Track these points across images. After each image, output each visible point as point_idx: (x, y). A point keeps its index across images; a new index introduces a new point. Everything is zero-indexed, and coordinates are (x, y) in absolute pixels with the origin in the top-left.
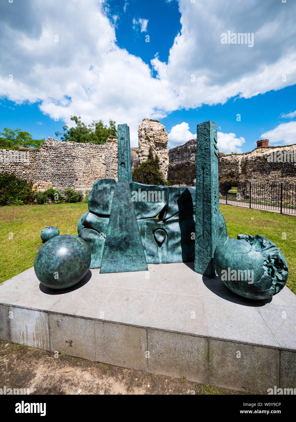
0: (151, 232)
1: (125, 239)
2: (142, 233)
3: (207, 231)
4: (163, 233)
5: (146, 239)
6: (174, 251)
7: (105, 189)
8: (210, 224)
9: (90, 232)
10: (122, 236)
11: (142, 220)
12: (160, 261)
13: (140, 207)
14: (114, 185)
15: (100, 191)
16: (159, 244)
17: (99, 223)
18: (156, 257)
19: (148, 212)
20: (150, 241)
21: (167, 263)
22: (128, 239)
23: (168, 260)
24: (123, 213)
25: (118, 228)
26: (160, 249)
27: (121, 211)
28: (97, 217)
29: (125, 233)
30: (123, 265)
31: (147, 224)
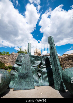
0: (36, 72)
1: (26, 73)
2: (33, 72)
3: (57, 68)
4: (41, 72)
5: (34, 75)
6: (45, 80)
7: (22, 56)
8: (57, 65)
9: (14, 71)
10: (25, 73)
11: (33, 67)
12: (40, 85)
13: (33, 62)
14: (25, 55)
15: (20, 57)
16: (39, 77)
17: (18, 68)
18: (38, 83)
19: (35, 64)
20: (36, 75)
21: (43, 86)
22: (27, 74)
23: (43, 84)
24: (27, 64)
25: (24, 69)
26: (40, 79)
27: (26, 63)
28: (18, 65)
29: (26, 71)
30: (24, 86)
31: (35, 68)
